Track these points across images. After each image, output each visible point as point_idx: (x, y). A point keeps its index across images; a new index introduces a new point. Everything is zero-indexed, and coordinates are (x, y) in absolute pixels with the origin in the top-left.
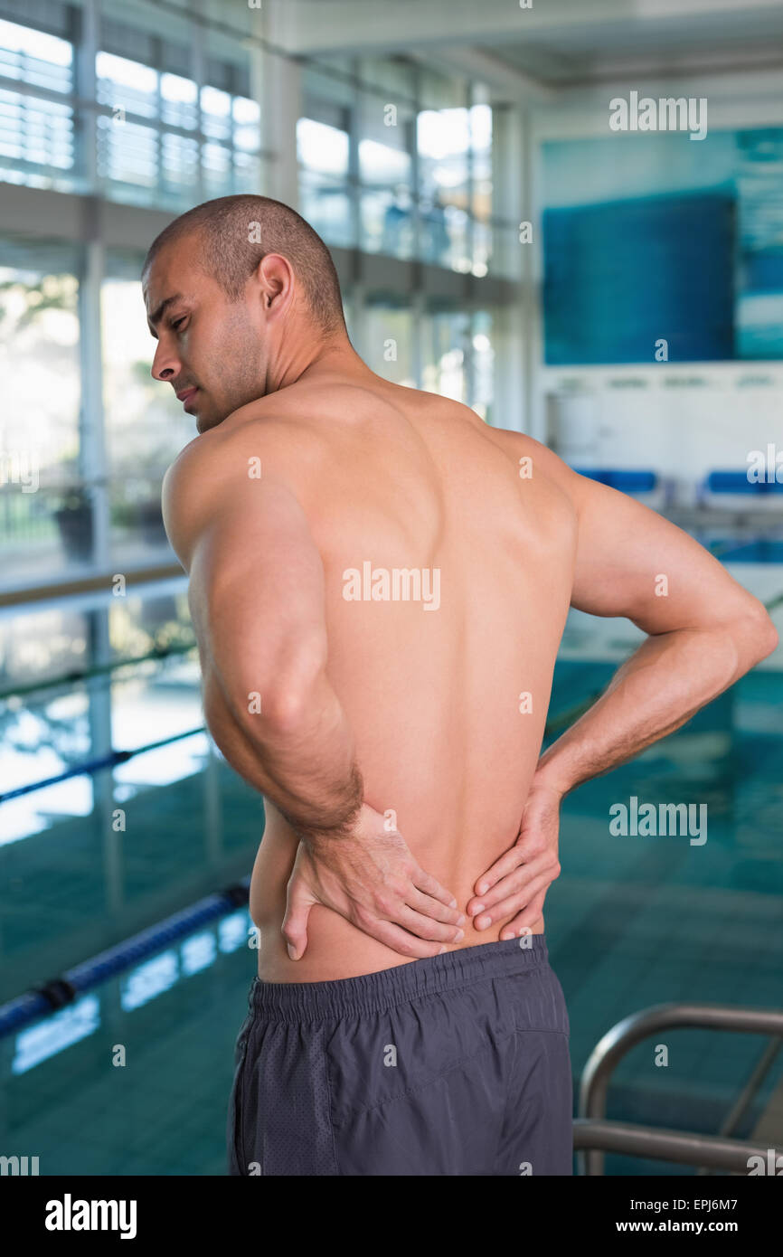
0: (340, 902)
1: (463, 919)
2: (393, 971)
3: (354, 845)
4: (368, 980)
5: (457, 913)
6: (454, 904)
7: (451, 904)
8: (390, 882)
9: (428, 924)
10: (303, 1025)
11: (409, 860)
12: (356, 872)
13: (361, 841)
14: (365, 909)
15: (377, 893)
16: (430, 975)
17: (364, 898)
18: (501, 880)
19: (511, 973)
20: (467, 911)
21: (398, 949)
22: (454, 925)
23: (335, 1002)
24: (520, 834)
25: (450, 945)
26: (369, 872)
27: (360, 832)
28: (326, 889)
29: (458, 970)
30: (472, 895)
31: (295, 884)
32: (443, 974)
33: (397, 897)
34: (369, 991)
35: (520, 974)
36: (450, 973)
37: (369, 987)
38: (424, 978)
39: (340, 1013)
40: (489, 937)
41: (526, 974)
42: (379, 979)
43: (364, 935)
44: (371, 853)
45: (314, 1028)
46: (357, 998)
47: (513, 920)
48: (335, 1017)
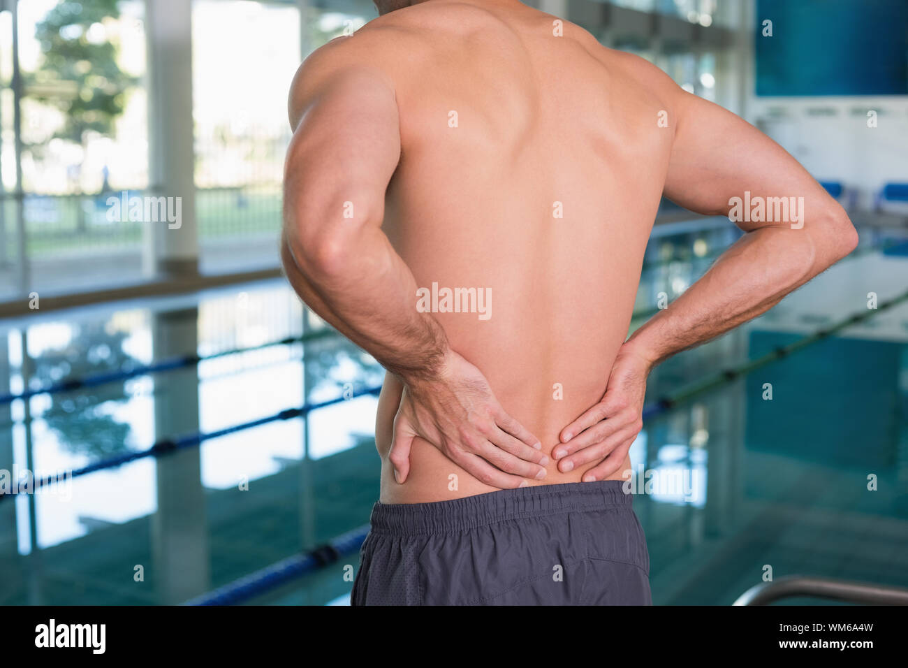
0: (433, 434)
1: (546, 459)
2: (477, 498)
3: (442, 386)
4: (455, 503)
5: (540, 454)
6: (538, 445)
7: (535, 445)
8: (472, 419)
9: (508, 459)
10: (403, 539)
11: (493, 402)
12: (444, 410)
13: (449, 383)
14: (453, 442)
15: (462, 428)
16: (509, 504)
17: (452, 433)
18: (585, 430)
19: (589, 509)
20: (552, 455)
21: (481, 479)
22: (538, 464)
23: (427, 521)
24: (606, 391)
25: (532, 480)
26: (455, 410)
27: (447, 376)
28: (422, 424)
29: (537, 502)
30: (558, 442)
31: (399, 420)
32: (522, 504)
33: (479, 433)
34: (455, 513)
35: (597, 511)
36: (529, 504)
37: (456, 510)
38: (504, 506)
39: (431, 530)
40: (573, 478)
41: (604, 512)
42: (464, 504)
43: (453, 464)
44: (457, 394)
45: (409, 542)
46: (445, 518)
47: (597, 465)
48: (427, 533)
